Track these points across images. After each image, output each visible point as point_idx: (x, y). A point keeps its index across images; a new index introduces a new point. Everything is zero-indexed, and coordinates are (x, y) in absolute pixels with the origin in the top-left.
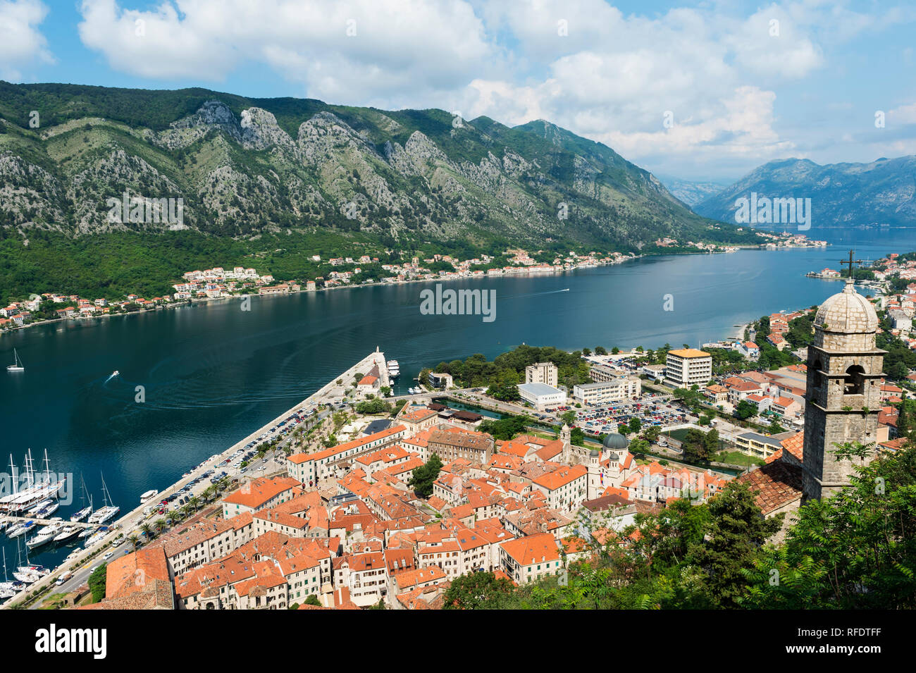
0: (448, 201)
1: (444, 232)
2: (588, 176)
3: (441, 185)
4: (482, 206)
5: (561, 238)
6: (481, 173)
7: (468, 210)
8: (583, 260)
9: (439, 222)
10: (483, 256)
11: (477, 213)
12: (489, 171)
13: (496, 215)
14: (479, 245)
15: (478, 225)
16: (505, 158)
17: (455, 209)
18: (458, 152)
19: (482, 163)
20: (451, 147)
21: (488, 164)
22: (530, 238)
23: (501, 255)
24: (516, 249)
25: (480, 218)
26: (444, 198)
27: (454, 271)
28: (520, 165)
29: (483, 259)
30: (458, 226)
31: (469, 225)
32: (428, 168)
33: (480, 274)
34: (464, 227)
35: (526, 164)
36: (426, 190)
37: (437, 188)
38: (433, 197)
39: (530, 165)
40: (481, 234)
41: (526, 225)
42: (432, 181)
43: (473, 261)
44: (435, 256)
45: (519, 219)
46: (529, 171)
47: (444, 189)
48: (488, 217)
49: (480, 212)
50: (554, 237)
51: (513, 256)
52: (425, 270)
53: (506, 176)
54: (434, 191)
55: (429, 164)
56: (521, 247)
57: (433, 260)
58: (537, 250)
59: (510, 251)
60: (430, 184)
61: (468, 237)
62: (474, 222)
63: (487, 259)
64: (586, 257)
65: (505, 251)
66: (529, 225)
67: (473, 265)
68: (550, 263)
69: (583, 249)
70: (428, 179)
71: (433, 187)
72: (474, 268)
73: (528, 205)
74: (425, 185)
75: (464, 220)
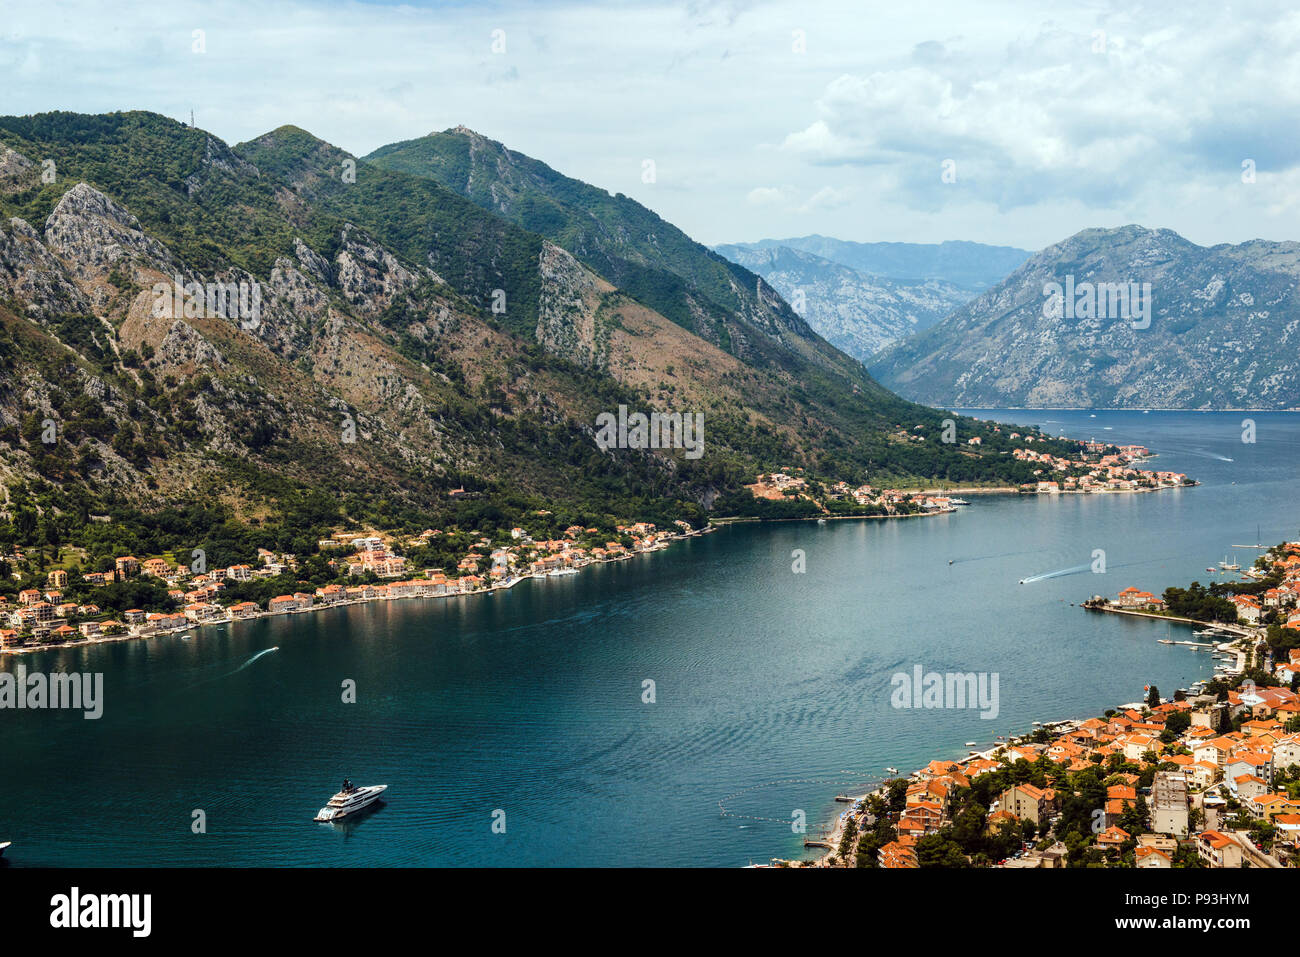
0: (168, 391)
1: (153, 485)
2: (578, 303)
3: (151, 341)
4: (271, 403)
5: (494, 488)
6: (274, 301)
7: (230, 416)
8: (546, 553)
9: (140, 459)
10: (263, 553)
11: (255, 424)
12: (296, 295)
13: (309, 431)
14: (255, 522)
15: (257, 461)
16: (344, 259)
17: (190, 414)
18: (208, 241)
19: (275, 273)
20: (189, 228)
21: (292, 274)
22: (405, 492)
23: (316, 549)
24: (360, 529)
25: (262, 439)
26: (159, 380)
27: (171, 606)
28: (387, 278)
29: (261, 565)
30: (197, 463)
31: (229, 460)
32: (112, 291)
33: (250, 611)
34: (213, 467)
35: (403, 275)
36: (104, 358)
37: (139, 352)
38: (124, 381)
39: (415, 278)
40: (261, 487)
41: (396, 454)
42: (124, 332)
43: (231, 572)
44: (119, 563)
45: (376, 438)
46: (411, 295)
47: (159, 356)
48: (286, 435)
49: (263, 421)
50: (471, 484)
51: (351, 551)
52: (83, 609)
53: (345, 311)
54: (132, 361)
55: (116, 281)
56: (375, 523)
57: (109, 576)
58: (417, 533)
59: (343, 537)
60: (118, 339)
61: (225, 499)
62: (244, 452)
63: (274, 565)
64: (554, 545)
65: (328, 536)
66: (406, 452)
67: (230, 583)
68: (452, 571)
69: (551, 519)
70: (116, 323)
71: (127, 347)
72: (232, 593)
73: (404, 393)
74: (103, 340)
75: (215, 442)
